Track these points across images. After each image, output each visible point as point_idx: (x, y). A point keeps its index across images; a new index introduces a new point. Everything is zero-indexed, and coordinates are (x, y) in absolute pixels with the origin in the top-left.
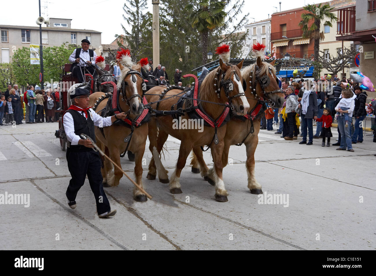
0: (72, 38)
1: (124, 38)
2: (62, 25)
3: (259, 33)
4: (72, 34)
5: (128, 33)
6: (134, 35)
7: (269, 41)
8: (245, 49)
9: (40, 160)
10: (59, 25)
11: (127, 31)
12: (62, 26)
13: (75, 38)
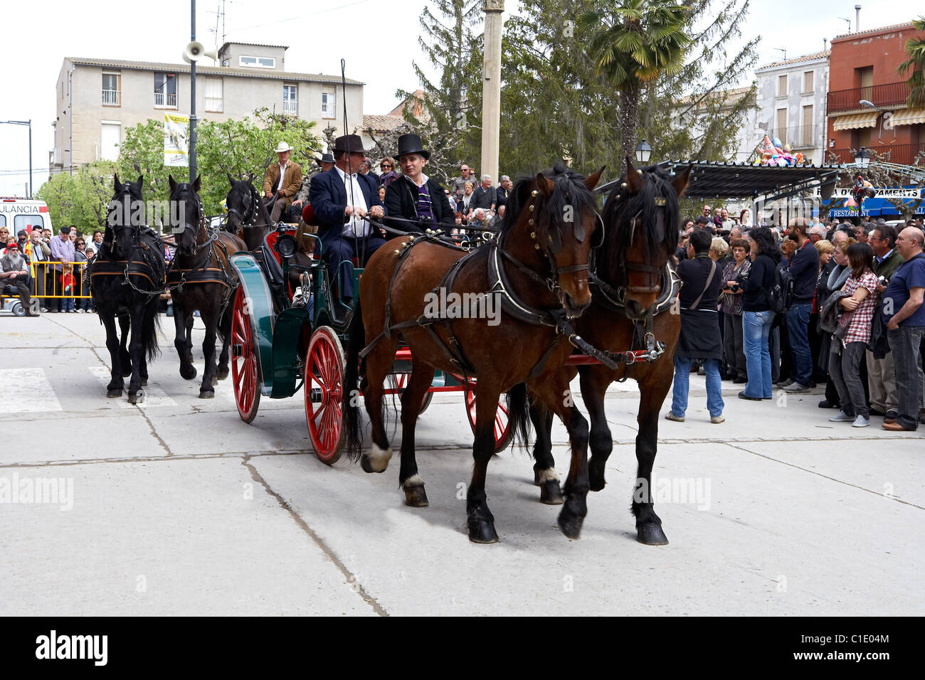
0: (287, 97)
1: (421, 101)
2: (261, 61)
3: (794, 92)
4: (286, 88)
5: (430, 87)
6: (448, 92)
7: (822, 113)
8: (755, 135)
9: (144, 416)
10: (254, 61)
11: (428, 82)
12: (261, 65)
13: (293, 96)
